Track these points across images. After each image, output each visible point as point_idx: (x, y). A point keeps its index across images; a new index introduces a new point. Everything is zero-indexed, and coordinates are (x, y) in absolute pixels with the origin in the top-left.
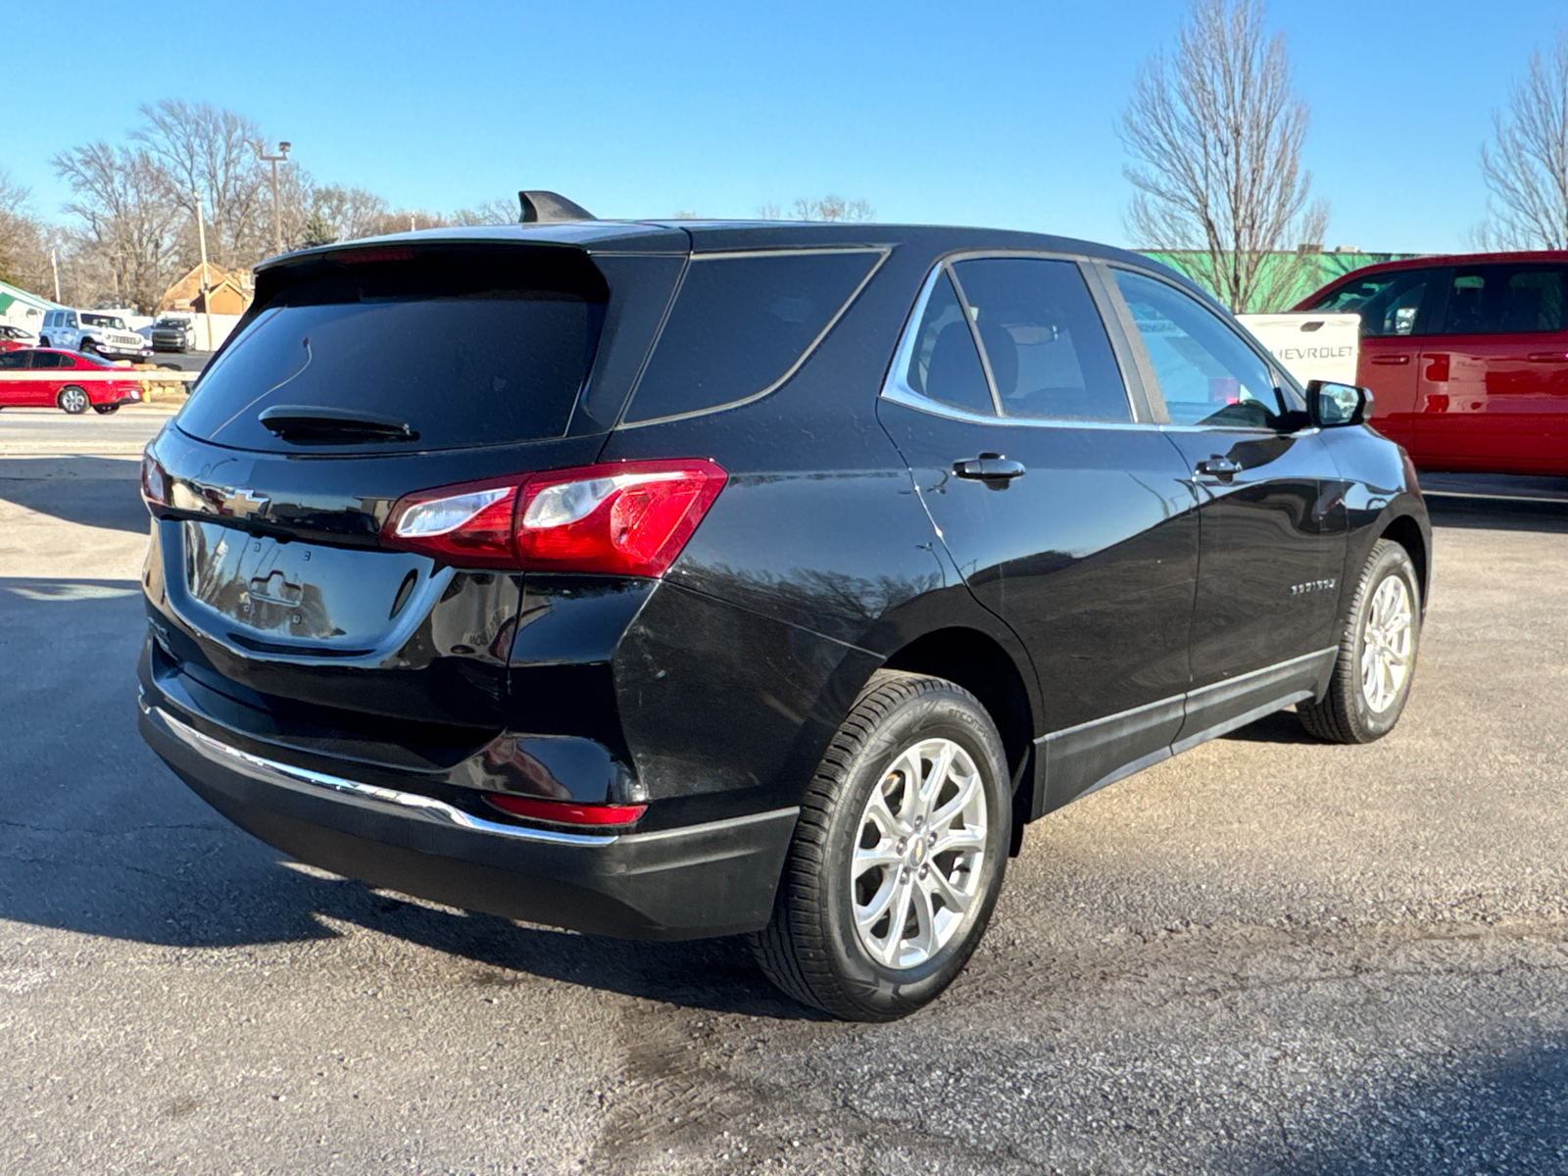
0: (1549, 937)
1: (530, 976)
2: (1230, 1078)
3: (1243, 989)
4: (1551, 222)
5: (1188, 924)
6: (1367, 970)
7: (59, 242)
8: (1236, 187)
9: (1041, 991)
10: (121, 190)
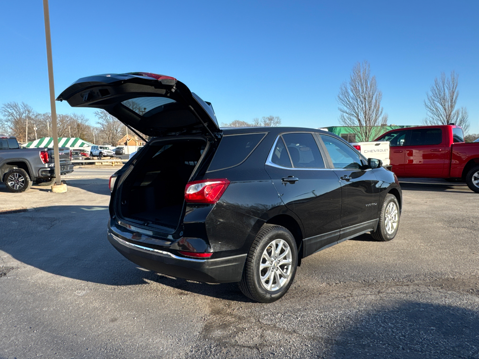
0: (426, 286)
1: (191, 293)
2: (346, 316)
3: (352, 296)
4: (442, 117)
5: (340, 282)
6: (381, 293)
7: (95, 130)
8: (365, 111)
9: (305, 297)
10: (109, 119)
